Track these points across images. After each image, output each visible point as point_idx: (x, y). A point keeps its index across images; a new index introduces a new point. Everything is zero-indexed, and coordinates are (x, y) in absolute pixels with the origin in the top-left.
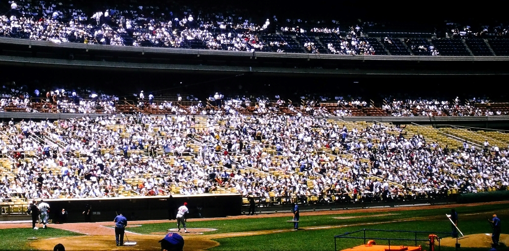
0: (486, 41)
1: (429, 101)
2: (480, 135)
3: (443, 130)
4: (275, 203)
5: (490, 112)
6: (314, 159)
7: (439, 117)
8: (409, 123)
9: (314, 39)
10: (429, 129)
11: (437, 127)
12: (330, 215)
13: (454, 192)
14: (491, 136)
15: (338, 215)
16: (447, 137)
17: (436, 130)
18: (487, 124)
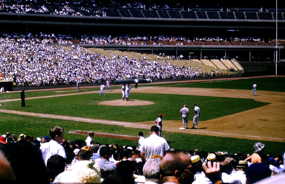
0: (129, 10)
2: (125, 54)
3: (108, 51)
7: (106, 45)
8: (92, 47)
9: (49, 7)
10: (101, 50)
12: (54, 90)
14: (130, 54)
15: (58, 90)
16: (110, 54)
17: (105, 51)
18: (128, 49)
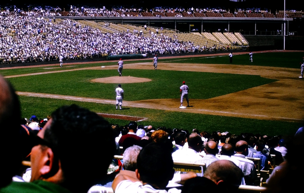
1: (93, 9)
2: (119, 26)
3: (100, 23)
4: (14, 61)
5: (123, 15)
6: (34, 38)
7: (98, 17)
8: (83, 20)
10: (93, 23)
11: (97, 22)
12: (42, 67)
13: (105, 55)
14: (124, 27)
15: (46, 67)
16: (102, 27)
17: (97, 24)
18: (122, 21)
